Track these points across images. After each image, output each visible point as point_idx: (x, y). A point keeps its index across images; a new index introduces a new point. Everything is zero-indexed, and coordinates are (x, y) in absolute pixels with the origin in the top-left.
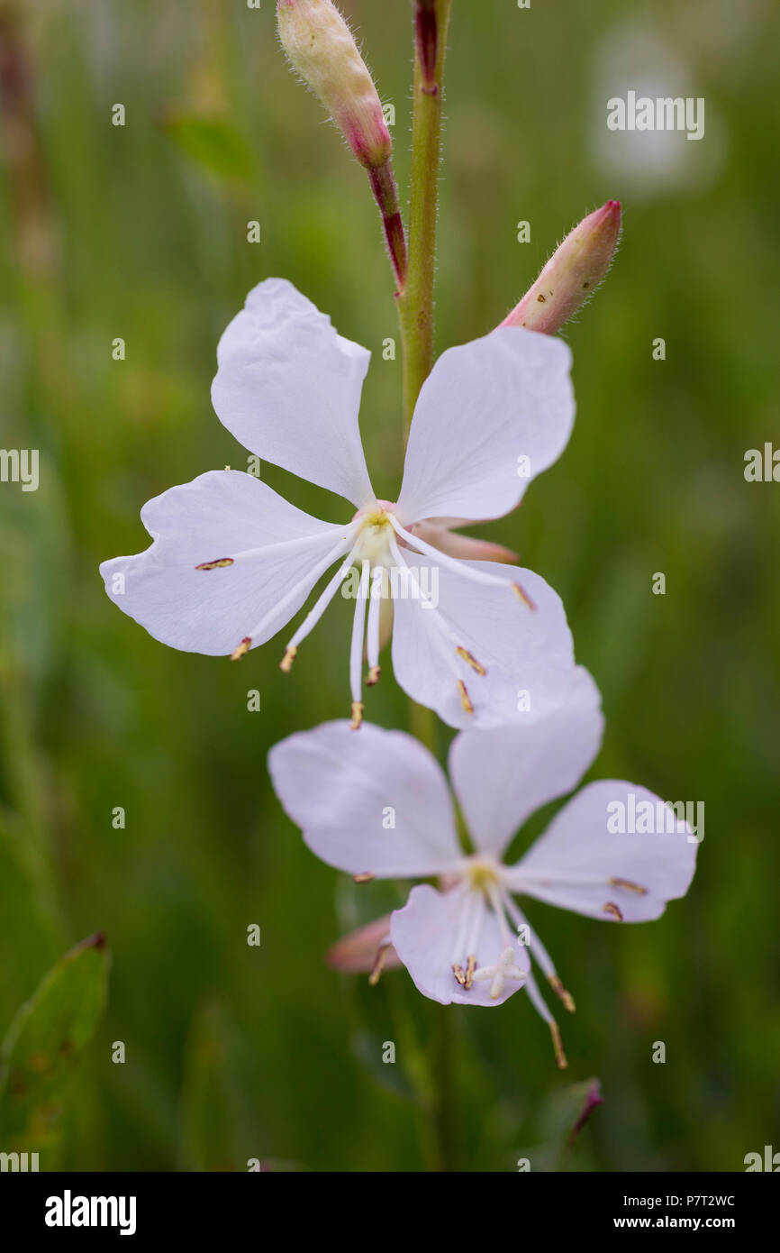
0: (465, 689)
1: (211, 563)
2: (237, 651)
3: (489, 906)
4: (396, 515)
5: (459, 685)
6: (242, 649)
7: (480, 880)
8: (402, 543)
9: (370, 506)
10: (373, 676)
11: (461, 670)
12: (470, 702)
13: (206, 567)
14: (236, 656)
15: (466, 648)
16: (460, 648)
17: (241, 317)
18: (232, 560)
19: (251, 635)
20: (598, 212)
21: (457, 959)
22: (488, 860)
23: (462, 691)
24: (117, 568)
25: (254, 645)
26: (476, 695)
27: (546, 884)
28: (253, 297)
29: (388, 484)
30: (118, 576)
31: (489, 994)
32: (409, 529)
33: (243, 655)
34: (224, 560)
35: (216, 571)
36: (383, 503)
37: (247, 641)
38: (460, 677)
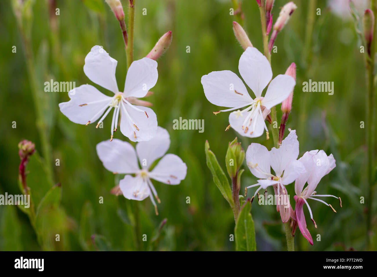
0: (135, 133)
1: (82, 105)
2: (87, 124)
3: (144, 180)
4: (123, 96)
5: (134, 132)
6: (88, 123)
7: (143, 175)
8: (124, 102)
9: (118, 93)
10: (115, 130)
11: (134, 129)
12: (136, 136)
13: (81, 106)
14: (87, 125)
15: (135, 125)
16: (134, 125)
17: (90, 53)
18: (87, 104)
19: (90, 120)
20: (167, 33)
21: (135, 190)
22: (145, 171)
23: (134, 134)
24: (63, 105)
25: (91, 122)
26: (137, 135)
27: (157, 176)
28: (92, 49)
29: (121, 88)
30: (63, 106)
31: (140, 198)
32: (126, 99)
33: (88, 125)
34: (85, 104)
35: (84, 106)
36: (121, 93)
37: (89, 121)
38: (134, 131)
